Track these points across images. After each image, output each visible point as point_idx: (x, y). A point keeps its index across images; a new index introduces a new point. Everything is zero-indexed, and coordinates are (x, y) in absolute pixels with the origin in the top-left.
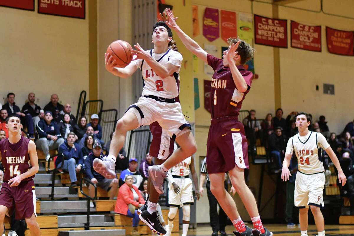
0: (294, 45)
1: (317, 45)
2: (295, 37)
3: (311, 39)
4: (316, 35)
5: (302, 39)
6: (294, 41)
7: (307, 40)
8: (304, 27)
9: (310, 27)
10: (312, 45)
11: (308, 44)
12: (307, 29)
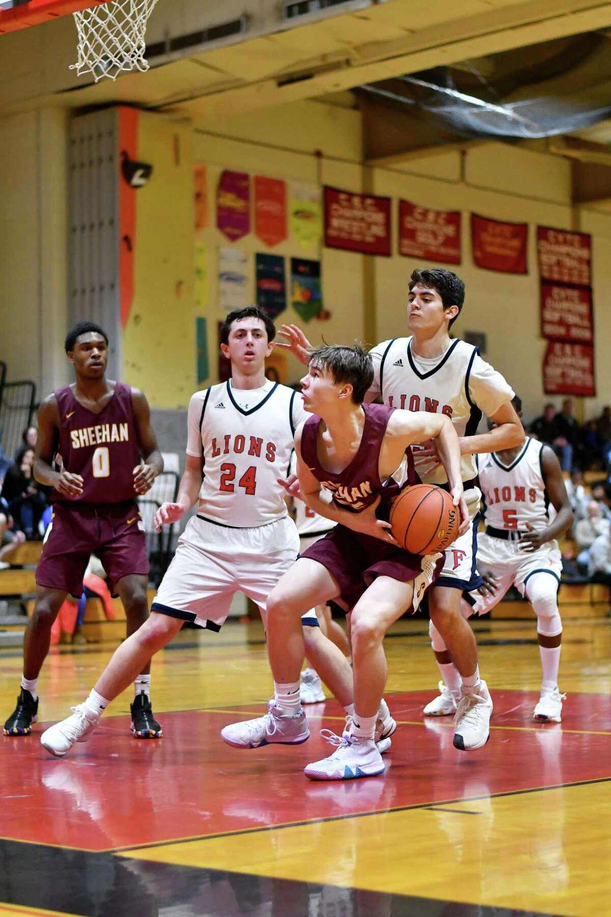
0: (405, 250)
1: (451, 252)
2: (407, 234)
3: (441, 239)
4: (450, 230)
5: (422, 238)
6: (406, 242)
7: (431, 240)
8: (425, 213)
9: (438, 214)
10: (443, 250)
11: (433, 249)
12: (431, 217)
